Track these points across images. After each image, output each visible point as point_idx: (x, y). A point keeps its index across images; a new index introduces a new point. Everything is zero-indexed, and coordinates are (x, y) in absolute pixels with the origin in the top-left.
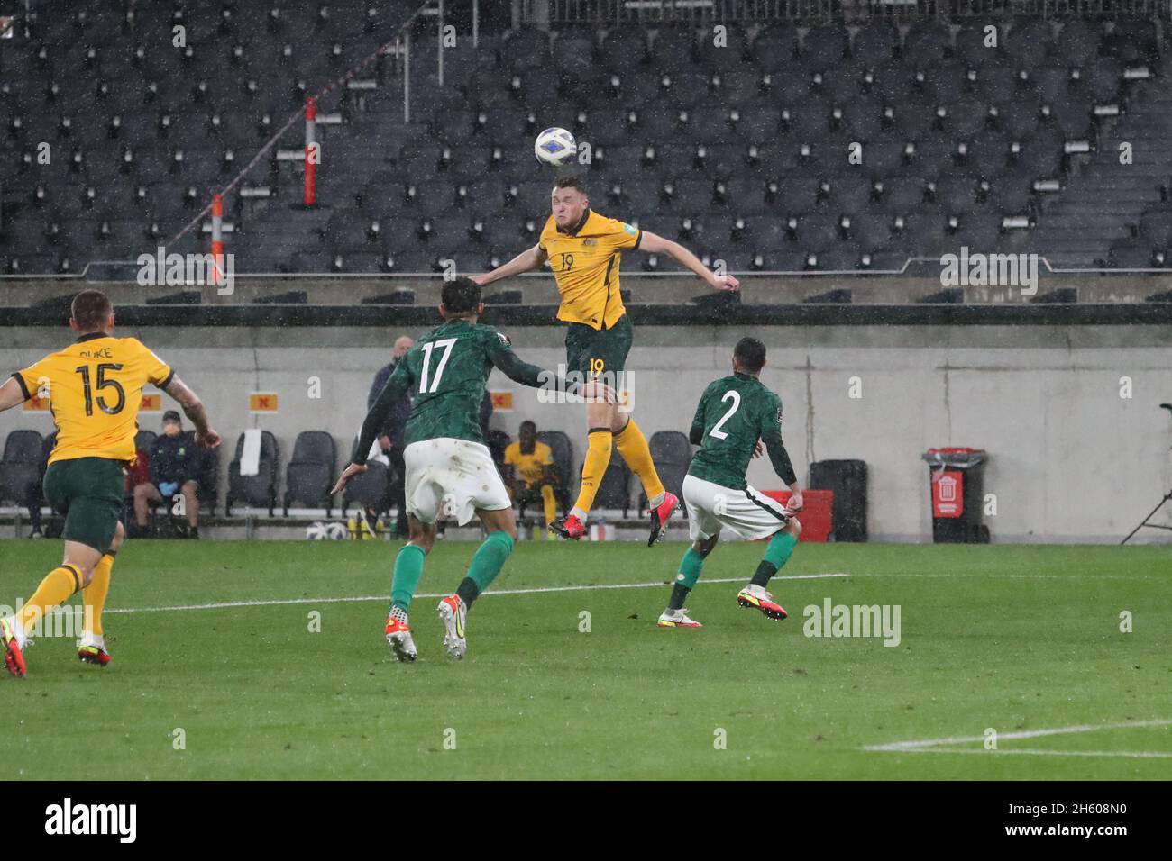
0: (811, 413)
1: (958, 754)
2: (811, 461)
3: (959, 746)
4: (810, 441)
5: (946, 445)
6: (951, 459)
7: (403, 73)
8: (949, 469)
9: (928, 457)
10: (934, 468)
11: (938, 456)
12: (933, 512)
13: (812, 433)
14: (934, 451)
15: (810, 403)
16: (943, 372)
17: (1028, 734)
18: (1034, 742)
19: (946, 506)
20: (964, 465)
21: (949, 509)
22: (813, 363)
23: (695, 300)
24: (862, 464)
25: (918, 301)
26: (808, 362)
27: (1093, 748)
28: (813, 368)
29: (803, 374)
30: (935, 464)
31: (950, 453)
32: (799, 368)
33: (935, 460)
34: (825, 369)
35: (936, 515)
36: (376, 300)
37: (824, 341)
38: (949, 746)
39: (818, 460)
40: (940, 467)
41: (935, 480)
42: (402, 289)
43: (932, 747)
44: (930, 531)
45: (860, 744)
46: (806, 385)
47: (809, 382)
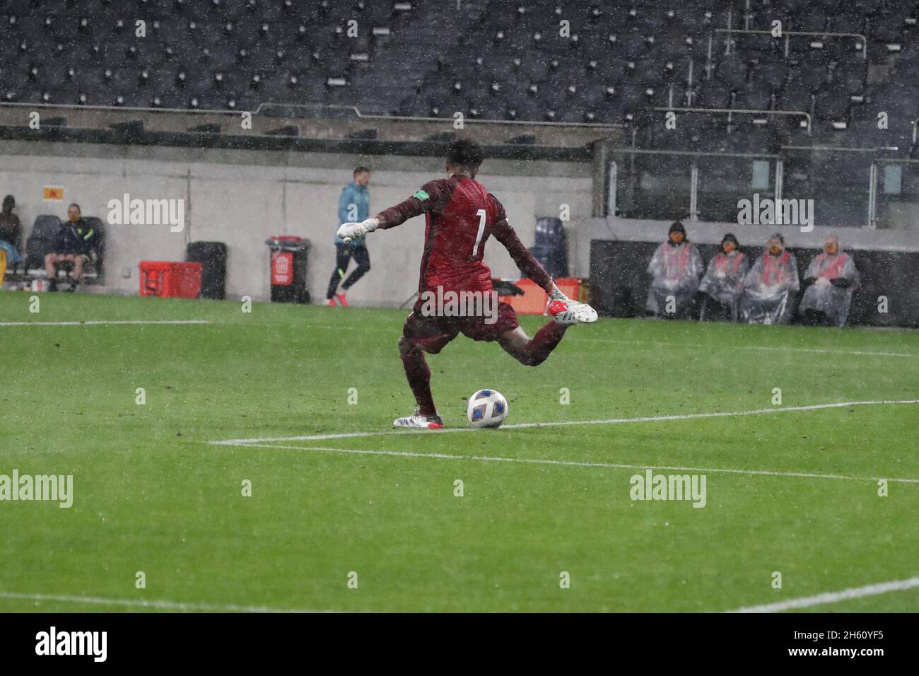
0: (189, 208)
1: (274, 449)
2: (188, 241)
3: (275, 443)
4: (188, 228)
5: (282, 234)
6: (286, 244)
8: (284, 252)
9: (270, 243)
10: (273, 251)
11: (276, 242)
12: (272, 281)
13: (189, 221)
14: (274, 238)
15: (189, 202)
16: (282, 184)
17: (324, 437)
18: (327, 443)
19: (281, 277)
20: (294, 249)
21: (282, 279)
22: (192, 174)
23: (111, 126)
24: (224, 245)
25: (267, 133)
26: (189, 173)
27: (367, 448)
28: (193, 177)
29: (185, 182)
30: (274, 247)
31: (283, 240)
32: (183, 177)
33: (275, 245)
34: (200, 178)
35: (274, 283)
37: (200, 158)
38: (269, 443)
39: (193, 241)
40: (277, 249)
41: (273, 258)
43: (256, 443)
44: (268, 293)
45: (206, 440)
46: (186, 188)
47: (189, 186)
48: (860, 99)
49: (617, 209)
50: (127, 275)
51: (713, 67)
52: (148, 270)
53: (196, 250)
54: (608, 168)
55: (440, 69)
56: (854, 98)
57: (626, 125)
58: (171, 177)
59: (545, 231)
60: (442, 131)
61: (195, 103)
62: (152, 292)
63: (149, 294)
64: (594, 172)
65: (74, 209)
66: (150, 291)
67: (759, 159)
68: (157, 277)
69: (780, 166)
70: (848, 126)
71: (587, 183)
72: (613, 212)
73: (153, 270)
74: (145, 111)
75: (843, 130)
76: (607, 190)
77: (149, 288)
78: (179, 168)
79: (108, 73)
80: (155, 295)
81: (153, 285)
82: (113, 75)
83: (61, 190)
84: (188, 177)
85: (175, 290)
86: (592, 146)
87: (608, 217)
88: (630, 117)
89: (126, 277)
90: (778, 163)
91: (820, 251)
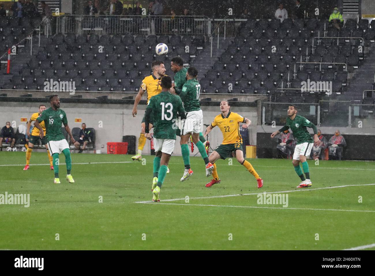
0: (123, 125)
2: (123, 135)
4: (123, 131)
7: (30, 43)
12: (151, 148)
13: (123, 129)
15: (123, 122)
17: (173, 200)
18: (175, 202)
22: (124, 113)
23: (97, 98)
24: (135, 137)
26: (123, 113)
29: (122, 116)
32: (121, 114)
34: (127, 115)
35: (152, 149)
36: (23, 96)
39: (125, 135)
41: (151, 141)
42: (29, 94)
44: (150, 152)
46: (122, 118)
47: (123, 117)
48: (345, 84)
49: (265, 122)
50: (103, 147)
51: (296, 75)
52: (110, 145)
53: (126, 138)
54: (262, 108)
55: (206, 77)
56: (343, 84)
57: (268, 95)
58: (118, 114)
59: (241, 130)
60: (207, 97)
61: (124, 89)
62: (111, 152)
63: (110, 153)
64: (257, 111)
65: (84, 125)
66: (110, 152)
67: (312, 105)
68: (113, 148)
69: (319, 107)
70: (341, 93)
71: (255, 114)
72: (264, 123)
73: (111, 145)
74: (108, 93)
75: (339, 95)
76: (262, 116)
77: (110, 151)
78: (120, 111)
79: (96, 80)
80: (113, 153)
81: (112, 150)
82: (97, 81)
83: (80, 119)
84: (123, 114)
85: (120, 152)
86: (256, 101)
87: (262, 125)
88: (269, 92)
89: (102, 148)
90: (318, 106)
91: (333, 135)
